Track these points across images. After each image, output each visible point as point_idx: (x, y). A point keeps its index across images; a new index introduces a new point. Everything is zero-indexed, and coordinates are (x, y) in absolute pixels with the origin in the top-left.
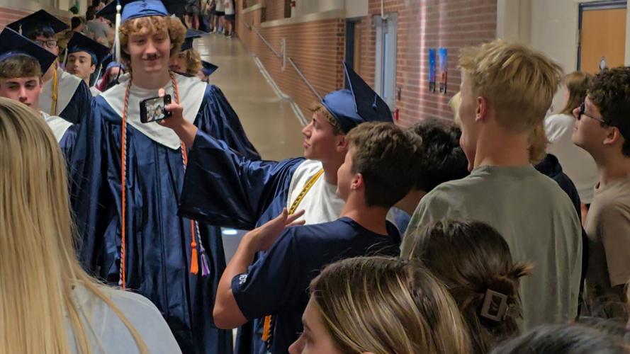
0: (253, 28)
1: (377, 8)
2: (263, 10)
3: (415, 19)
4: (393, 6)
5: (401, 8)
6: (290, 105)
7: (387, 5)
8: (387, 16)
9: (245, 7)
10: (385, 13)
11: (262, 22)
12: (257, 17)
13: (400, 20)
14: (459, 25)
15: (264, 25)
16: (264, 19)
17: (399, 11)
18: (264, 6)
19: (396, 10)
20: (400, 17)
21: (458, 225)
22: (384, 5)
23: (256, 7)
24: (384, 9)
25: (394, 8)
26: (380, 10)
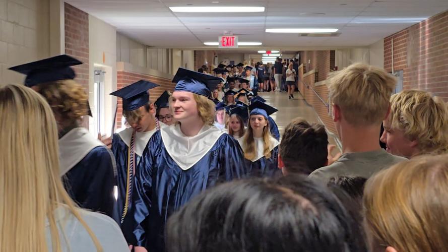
0: (310, 87)
1: (389, 68)
2: (316, 74)
3: (414, 74)
4: (401, 65)
5: (405, 67)
6: (333, 139)
7: (396, 65)
8: (396, 73)
9: (305, 72)
10: (395, 71)
11: (315, 82)
12: (312, 79)
13: (405, 75)
14: (443, 76)
15: (317, 84)
16: (317, 80)
17: (404, 69)
18: (317, 71)
19: (402, 68)
20: (405, 73)
21: (345, 178)
22: (394, 66)
23: (311, 72)
24: (394, 69)
25: (401, 67)
26: (391, 69)
